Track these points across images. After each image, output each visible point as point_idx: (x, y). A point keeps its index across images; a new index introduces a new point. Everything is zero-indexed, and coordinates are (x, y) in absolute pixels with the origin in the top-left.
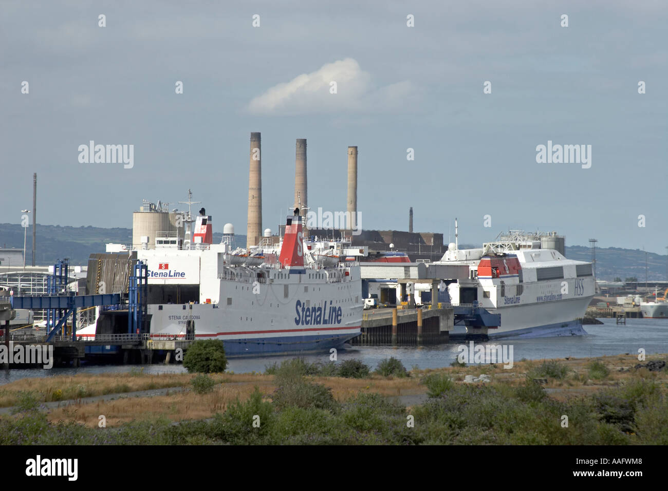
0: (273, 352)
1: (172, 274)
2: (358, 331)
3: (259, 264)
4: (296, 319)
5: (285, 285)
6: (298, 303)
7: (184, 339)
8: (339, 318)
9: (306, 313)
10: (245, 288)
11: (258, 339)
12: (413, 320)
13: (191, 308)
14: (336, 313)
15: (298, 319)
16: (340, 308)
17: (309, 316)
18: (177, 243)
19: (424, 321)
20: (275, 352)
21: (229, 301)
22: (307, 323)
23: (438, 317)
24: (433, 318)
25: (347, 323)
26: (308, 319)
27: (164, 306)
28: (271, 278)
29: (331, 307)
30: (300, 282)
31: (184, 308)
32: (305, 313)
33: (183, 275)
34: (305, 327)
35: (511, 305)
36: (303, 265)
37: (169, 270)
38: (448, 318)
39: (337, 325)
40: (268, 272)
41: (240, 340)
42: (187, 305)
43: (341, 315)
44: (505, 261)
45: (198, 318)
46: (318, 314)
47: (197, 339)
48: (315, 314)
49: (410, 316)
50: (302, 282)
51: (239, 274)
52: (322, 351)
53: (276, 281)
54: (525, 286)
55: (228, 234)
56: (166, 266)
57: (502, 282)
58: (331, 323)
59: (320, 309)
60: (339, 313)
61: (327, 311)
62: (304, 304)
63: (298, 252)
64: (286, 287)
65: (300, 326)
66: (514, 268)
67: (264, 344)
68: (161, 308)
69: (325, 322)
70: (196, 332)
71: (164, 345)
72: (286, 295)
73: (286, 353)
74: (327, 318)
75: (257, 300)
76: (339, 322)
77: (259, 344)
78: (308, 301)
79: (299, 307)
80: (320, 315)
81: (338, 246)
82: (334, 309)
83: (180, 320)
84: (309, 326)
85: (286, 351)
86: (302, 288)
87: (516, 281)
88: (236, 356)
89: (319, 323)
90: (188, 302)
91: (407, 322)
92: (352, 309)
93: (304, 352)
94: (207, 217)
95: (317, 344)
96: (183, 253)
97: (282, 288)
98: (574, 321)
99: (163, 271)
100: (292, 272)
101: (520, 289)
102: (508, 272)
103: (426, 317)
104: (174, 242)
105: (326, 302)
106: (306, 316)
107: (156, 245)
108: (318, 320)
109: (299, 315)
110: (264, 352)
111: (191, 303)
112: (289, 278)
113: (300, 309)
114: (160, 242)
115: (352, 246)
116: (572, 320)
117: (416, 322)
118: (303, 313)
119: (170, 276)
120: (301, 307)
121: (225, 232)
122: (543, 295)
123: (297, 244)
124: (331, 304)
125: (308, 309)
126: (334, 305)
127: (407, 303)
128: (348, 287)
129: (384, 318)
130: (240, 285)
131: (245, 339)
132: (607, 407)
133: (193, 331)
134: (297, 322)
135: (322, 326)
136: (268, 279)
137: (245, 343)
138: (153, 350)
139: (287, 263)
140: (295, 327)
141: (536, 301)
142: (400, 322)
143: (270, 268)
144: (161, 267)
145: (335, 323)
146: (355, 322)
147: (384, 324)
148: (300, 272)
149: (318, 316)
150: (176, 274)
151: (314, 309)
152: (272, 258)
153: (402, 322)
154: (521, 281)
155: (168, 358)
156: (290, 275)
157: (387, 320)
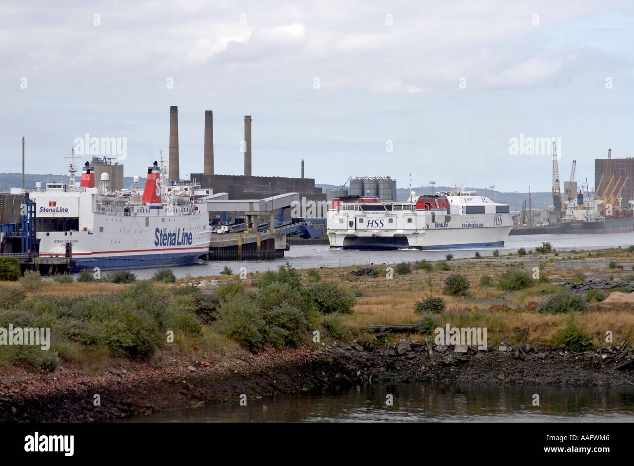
0: (137, 265)
1: (59, 210)
2: (207, 250)
3: (126, 202)
4: (155, 241)
5: (146, 217)
6: (157, 230)
7: (64, 257)
8: (190, 241)
9: (164, 237)
10: (114, 220)
11: (124, 257)
12: (254, 241)
13: (71, 234)
14: (188, 237)
15: (157, 241)
16: (191, 233)
17: (166, 239)
18: (62, 187)
19: (262, 242)
20: (139, 265)
21: (101, 229)
22: (164, 244)
23: (273, 239)
24: (269, 239)
25: (197, 244)
26: (165, 241)
27: (51, 233)
28: (135, 212)
29: (183, 233)
30: (158, 214)
31: (66, 234)
32: (162, 237)
33: (66, 210)
34: (163, 247)
35: (440, 228)
36: (161, 203)
37: (56, 207)
38: (281, 240)
39: (188, 246)
40: (133, 208)
41: (110, 257)
42: (68, 233)
43: (191, 239)
44: (436, 200)
45: (76, 241)
46: (173, 238)
47: (73, 257)
48: (171, 238)
49: (252, 239)
50: (160, 215)
51: (110, 210)
52: (177, 265)
53: (139, 214)
54: (452, 217)
55: (105, 181)
56: (55, 204)
57: (433, 213)
58: (184, 245)
59: (174, 234)
60: (190, 237)
61: (181, 236)
62: (161, 231)
63: (157, 193)
64: (147, 219)
65: (159, 247)
66: (444, 205)
67: (129, 260)
68: (48, 234)
69: (179, 244)
70: (73, 252)
71: (47, 261)
72: (147, 224)
73: (147, 266)
74: (180, 240)
75: (124, 229)
76: (190, 243)
77: (125, 260)
78: (165, 229)
79: (157, 233)
80: (175, 239)
81: (190, 189)
82: (186, 234)
83: (63, 243)
84: (166, 247)
85: (148, 265)
86: (160, 219)
87: (445, 213)
88: (108, 269)
89: (174, 244)
90: (69, 230)
91: (249, 242)
92: (200, 234)
93: (163, 265)
94: (90, 168)
95: (172, 260)
96: (67, 194)
97: (144, 219)
98: (496, 242)
99: (53, 208)
100: (151, 207)
101: (448, 219)
102: (438, 207)
103: (264, 239)
104: (59, 187)
105: (179, 229)
106: (164, 240)
107: (47, 188)
108: (174, 242)
109: (158, 239)
110: (130, 266)
111: (71, 231)
112: (149, 212)
113: (159, 235)
114: (50, 186)
115: (201, 188)
116: (495, 242)
117: (256, 243)
118: (161, 237)
119: (57, 211)
120: (159, 233)
121: (102, 179)
122: (467, 224)
123: (156, 187)
124: (183, 231)
125: (165, 235)
126: (186, 231)
127: (251, 229)
128: (197, 218)
129: (232, 240)
130: (110, 218)
131: (114, 257)
132: (202, 302)
133: (71, 251)
134: (156, 244)
135: (176, 246)
136: (132, 213)
137: (115, 260)
138: (39, 265)
139: (147, 201)
140: (155, 247)
141: (462, 227)
142: (244, 243)
143: (134, 205)
144: (50, 205)
145: (187, 244)
146: (203, 243)
147: (232, 244)
148: (158, 208)
149: (173, 240)
150: (62, 210)
151: (170, 235)
152: (137, 198)
153: (245, 242)
154: (449, 213)
155: (50, 271)
156: (150, 210)
157: (234, 241)
